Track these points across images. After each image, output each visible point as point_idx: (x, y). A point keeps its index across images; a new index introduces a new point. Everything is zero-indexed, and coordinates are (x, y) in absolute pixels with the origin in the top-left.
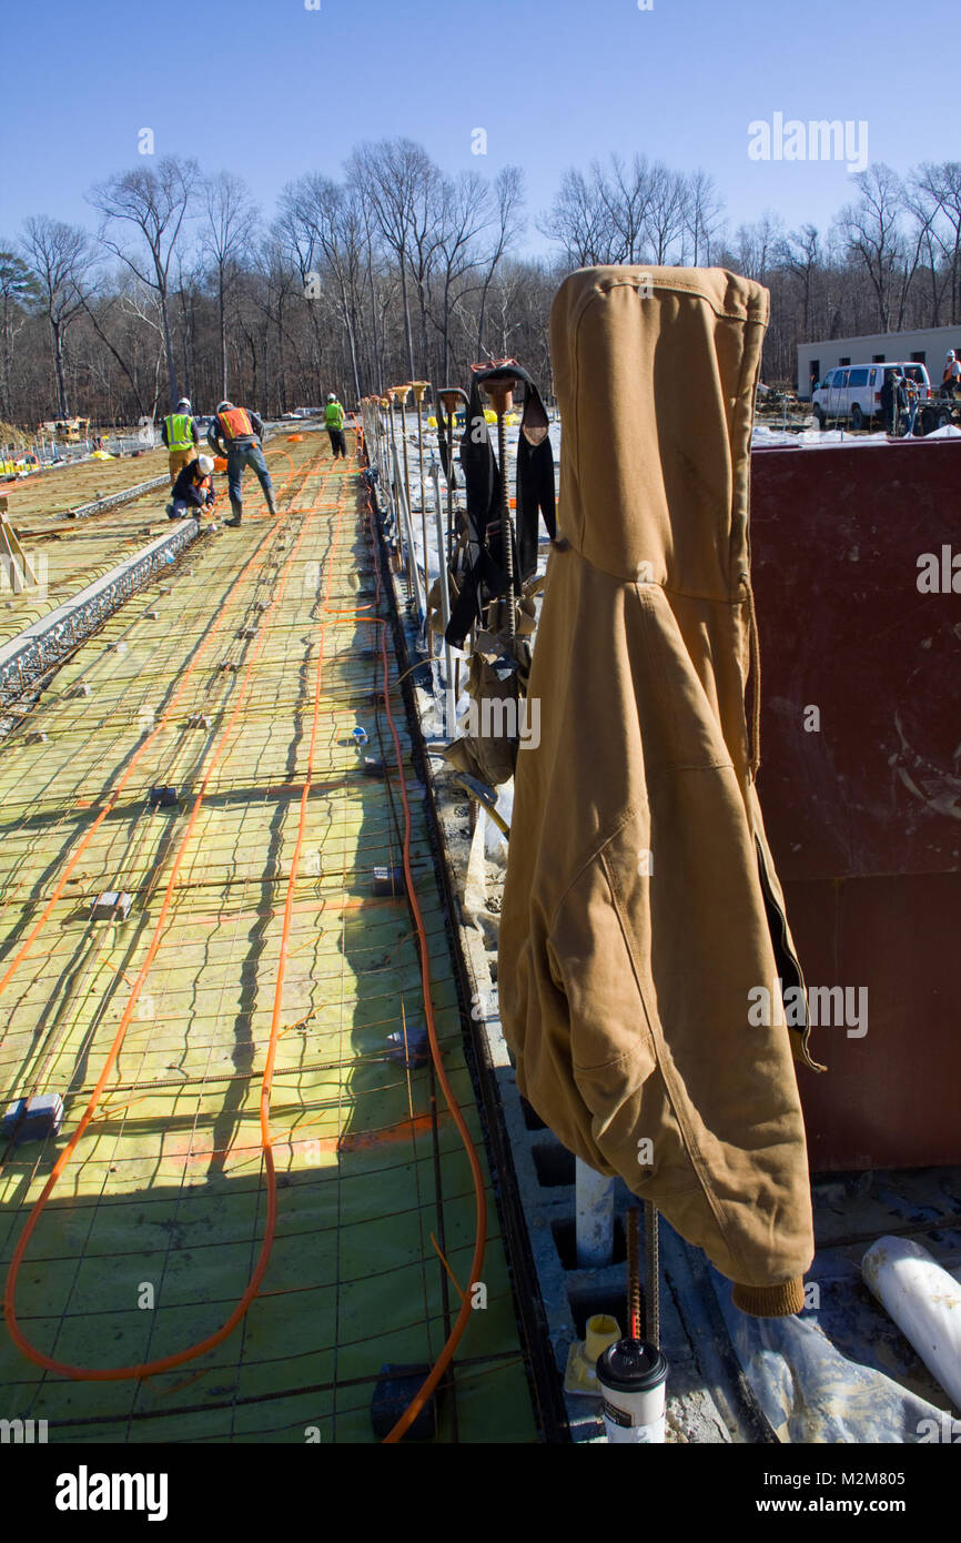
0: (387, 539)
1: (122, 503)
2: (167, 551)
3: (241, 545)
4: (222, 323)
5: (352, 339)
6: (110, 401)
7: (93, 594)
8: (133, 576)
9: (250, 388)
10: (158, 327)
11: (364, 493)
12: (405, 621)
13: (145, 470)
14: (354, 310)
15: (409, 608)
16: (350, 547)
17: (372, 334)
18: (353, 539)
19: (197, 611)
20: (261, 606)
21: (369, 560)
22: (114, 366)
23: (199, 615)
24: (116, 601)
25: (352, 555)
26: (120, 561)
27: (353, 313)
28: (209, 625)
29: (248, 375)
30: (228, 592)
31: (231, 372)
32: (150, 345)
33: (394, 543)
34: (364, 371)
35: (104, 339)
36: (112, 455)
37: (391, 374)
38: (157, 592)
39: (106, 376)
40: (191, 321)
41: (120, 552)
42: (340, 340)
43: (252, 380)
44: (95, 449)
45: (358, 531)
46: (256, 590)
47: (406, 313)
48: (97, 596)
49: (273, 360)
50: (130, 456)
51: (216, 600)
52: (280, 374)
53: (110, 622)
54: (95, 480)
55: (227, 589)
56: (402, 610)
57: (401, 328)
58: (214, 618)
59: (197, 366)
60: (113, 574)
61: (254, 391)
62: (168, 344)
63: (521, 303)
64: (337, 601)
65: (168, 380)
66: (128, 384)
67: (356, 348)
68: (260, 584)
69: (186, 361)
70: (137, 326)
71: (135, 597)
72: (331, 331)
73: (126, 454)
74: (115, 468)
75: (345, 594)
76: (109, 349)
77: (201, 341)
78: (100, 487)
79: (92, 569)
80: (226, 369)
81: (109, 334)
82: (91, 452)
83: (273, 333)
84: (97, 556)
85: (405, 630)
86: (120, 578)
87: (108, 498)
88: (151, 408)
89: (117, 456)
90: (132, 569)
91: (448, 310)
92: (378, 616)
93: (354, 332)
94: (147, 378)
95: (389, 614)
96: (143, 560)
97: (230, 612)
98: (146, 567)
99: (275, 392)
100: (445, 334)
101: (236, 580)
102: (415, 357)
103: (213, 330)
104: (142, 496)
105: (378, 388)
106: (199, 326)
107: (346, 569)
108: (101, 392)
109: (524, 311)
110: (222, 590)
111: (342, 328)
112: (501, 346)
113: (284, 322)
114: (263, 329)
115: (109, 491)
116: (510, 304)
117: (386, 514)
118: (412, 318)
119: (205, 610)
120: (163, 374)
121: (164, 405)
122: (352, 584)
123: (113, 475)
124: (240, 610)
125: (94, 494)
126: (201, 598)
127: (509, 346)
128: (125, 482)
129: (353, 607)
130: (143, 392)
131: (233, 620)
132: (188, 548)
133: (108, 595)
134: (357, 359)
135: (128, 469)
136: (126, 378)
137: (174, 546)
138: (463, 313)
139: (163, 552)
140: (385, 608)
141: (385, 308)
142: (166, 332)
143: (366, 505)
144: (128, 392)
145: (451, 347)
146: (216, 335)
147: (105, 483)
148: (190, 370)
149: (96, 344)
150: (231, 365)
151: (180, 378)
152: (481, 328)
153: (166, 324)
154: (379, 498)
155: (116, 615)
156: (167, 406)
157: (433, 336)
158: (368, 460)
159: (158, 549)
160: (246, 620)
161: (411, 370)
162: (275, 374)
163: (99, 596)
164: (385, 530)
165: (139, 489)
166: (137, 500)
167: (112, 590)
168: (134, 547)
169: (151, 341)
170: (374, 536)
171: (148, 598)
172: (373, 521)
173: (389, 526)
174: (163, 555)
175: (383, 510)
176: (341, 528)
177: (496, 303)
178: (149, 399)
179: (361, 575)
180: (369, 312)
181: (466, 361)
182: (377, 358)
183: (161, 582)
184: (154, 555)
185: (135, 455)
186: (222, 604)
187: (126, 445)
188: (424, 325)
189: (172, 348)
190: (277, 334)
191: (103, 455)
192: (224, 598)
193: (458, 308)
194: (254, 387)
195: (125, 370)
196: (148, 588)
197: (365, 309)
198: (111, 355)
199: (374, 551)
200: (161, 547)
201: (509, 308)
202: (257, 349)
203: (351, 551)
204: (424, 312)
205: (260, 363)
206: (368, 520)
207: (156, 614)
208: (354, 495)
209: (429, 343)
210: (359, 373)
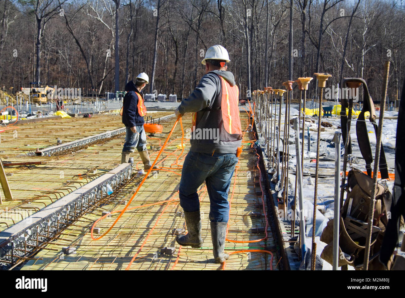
0: (273, 192)
1: (76, 149)
2: (108, 186)
3: (162, 186)
4: (157, 29)
5: (249, 48)
6: (71, 77)
7: (54, 211)
8: (83, 201)
9: (171, 77)
10: (110, 27)
11: (254, 158)
12: (289, 254)
13: (93, 128)
14: (253, 27)
15: (292, 244)
16: (244, 196)
17: (264, 45)
18: (245, 190)
19: (129, 230)
20: (177, 232)
21: (258, 207)
22: (76, 53)
23: (131, 234)
24: (69, 217)
25: (245, 202)
26: (73, 189)
27: (252, 29)
28: (138, 242)
29: (171, 67)
30: (153, 220)
31: (159, 64)
32: (103, 41)
33: (280, 195)
34: (256, 71)
35: (72, 33)
36: (70, 115)
37: (275, 75)
38: (101, 214)
39: (70, 59)
40: (134, 26)
41: (74, 182)
42: (241, 48)
43: (174, 71)
44: (58, 109)
45: (250, 184)
46: (174, 220)
47: (291, 31)
48: (57, 212)
49: (190, 58)
50: (82, 116)
51: (144, 224)
52: (194, 68)
53: (64, 232)
54: (57, 130)
55: (151, 218)
56: (287, 245)
57: (286, 42)
58: (142, 237)
59: (135, 57)
60: (69, 198)
61: (174, 79)
62: (116, 42)
63: (378, 29)
64: (234, 234)
65: (113, 66)
66: (84, 66)
67: (252, 54)
68: (177, 216)
69: (128, 53)
70: (96, 26)
71: (84, 216)
72: (234, 41)
73: (79, 115)
74: (70, 124)
75: (241, 229)
76: (74, 40)
77: (140, 40)
78: (60, 136)
79: (54, 193)
80: (155, 62)
81: (75, 30)
82: (54, 112)
83: (192, 38)
84: (57, 184)
85: (290, 261)
86: (74, 201)
87: (65, 144)
88: (99, 85)
89: (73, 116)
90: (83, 195)
91: (322, 32)
92: (266, 249)
93: (251, 42)
94: (99, 63)
95: (274, 248)
96: (91, 190)
97: (154, 234)
98: (93, 195)
99: (190, 80)
100: (318, 48)
101: (159, 212)
102: (294, 64)
103: (149, 33)
104: (90, 145)
105: (264, 85)
106: (140, 30)
107: (241, 211)
108: (64, 70)
109: (379, 35)
110: (149, 217)
111: (243, 39)
112: (360, 60)
113: (201, 32)
114: (186, 36)
115: (66, 140)
116: (370, 29)
117: (272, 174)
118: (295, 36)
119: (136, 230)
120: (111, 62)
121: (108, 83)
122: (246, 223)
123: (69, 129)
124: (161, 234)
125: (56, 141)
126: (133, 222)
127: (366, 61)
128: (78, 134)
129: (247, 240)
130: (95, 73)
131: (156, 240)
132: (122, 185)
133: (65, 212)
134: (251, 62)
135: (80, 126)
136: (84, 61)
137: (113, 182)
138: (333, 34)
139: (106, 186)
140: (271, 242)
141: (276, 26)
142: (117, 32)
143: (256, 167)
144: (85, 73)
145: (322, 59)
146: (151, 37)
147: (63, 133)
148: (130, 60)
149: (65, 36)
150: (160, 58)
151: (122, 66)
152: (345, 47)
153: (116, 26)
154: (266, 162)
155: (70, 227)
156: (111, 85)
157: (310, 49)
158: (257, 135)
159: (102, 183)
160: (166, 241)
161: (290, 73)
162: (190, 67)
163: (59, 212)
164: (272, 185)
165: (88, 139)
166: (86, 148)
167: (67, 209)
168: (84, 180)
169: (104, 38)
170: (262, 189)
171: (93, 217)
172: (261, 179)
173: (275, 183)
174: (105, 188)
175: (270, 171)
176: (237, 181)
177: (358, 29)
178: (98, 78)
179: (252, 217)
180: (264, 29)
181: (332, 70)
182: (266, 62)
183: (103, 207)
184: (99, 187)
185: (86, 116)
186: (148, 228)
187: (80, 109)
188: (303, 41)
189: (119, 43)
190: (195, 40)
191: (63, 114)
192: (150, 223)
193: (330, 30)
194: (175, 76)
195: (84, 56)
196: (93, 210)
197: (261, 27)
198: (75, 45)
199: (263, 200)
200: (103, 182)
201: (368, 33)
202: (180, 49)
203: (245, 199)
204: (304, 32)
205: (180, 59)
206: (257, 178)
207: (100, 229)
208: (246, 159)
209: (306, 54)
210: (252, 72)
